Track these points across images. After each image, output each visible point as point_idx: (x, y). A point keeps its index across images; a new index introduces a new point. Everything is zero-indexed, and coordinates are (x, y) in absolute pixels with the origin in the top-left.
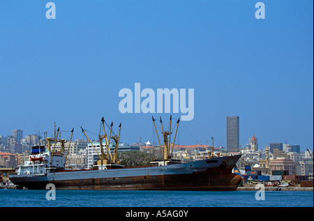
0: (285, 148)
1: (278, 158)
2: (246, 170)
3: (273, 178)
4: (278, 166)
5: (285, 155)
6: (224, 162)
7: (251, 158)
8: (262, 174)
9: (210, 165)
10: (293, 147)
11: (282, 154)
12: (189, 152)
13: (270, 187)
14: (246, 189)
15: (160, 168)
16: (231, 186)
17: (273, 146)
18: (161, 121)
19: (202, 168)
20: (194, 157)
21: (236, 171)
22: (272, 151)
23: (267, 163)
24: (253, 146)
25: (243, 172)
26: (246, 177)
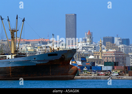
0: (117, 41)
1: (110, 50)
2: (82, 61)
3: (104, 68)
4: (110, 57)
5: (116, 48)
6: (63, 55)
7: (87, 50)
8: (96, 64)
9: (51, 58)
10: (123, 40)
11: (113, 46)
12: (33, 46)
13: (102, 76)
14: (82, 78)
15: (8, 60)
16: (69, 76)
17: (106, 40)
18: (8, 20)
19: (44, 60)
20: (37, 50)
21: (73, 62)
22: (104, 44)
23: (100, 54)
24: (88, 40)
25: (79, 63)
26: (82, 67)
